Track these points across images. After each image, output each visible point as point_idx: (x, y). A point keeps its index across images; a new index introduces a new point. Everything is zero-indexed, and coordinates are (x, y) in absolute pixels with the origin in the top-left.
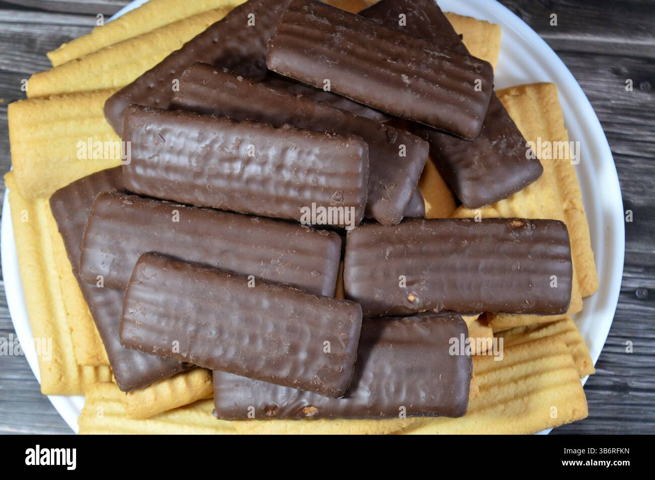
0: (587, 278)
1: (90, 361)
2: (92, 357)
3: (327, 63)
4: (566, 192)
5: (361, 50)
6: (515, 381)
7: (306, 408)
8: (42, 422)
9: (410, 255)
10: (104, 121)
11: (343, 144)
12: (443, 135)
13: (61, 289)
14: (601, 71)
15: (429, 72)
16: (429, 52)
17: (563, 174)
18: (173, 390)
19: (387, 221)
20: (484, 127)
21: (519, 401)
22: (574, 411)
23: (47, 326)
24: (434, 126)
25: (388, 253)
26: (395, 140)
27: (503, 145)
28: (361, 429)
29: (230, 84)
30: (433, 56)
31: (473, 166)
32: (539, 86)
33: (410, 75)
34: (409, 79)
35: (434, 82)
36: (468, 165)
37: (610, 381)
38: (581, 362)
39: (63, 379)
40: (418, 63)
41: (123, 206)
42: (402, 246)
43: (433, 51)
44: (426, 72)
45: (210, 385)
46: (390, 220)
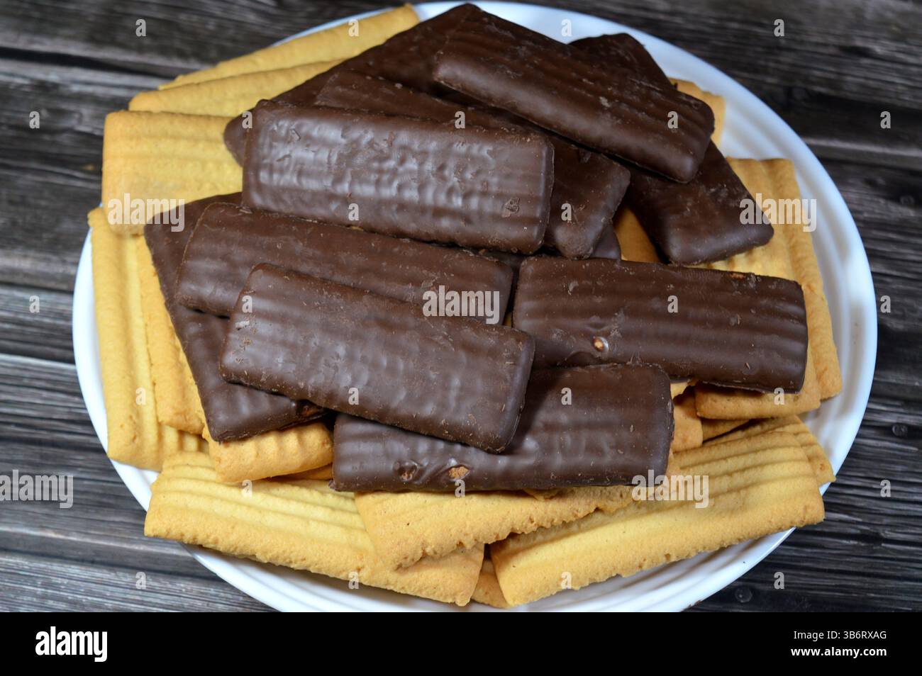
0: (827, 373)
1: (176, 419)
2: (177, 414)
3: (508, 74)
4: (803, 275)
5: (551, 67)
6: (729, 474)
7: (453, 469)
8: (99, 529)
9: (600, 292)
10: (223, 147)
11: (524, 139)
12: (648, 178)
13: (147, 337)
14: (851, 181)
15: (635, 99)
16: (635, 80)
17: (799, 255)
18: (281, 448)
19: (573, 250)
20: (701, 173)
21: (734, 495)
22: (806, 508)
23: (124, 377)
24: (638, 162)
25: (571, 288)
26: (587, 159)
27: (724, 194)
28: (524, 511)
29: (386, 90)
30: (640, 85)
31: (685, 214)
32: (770, 163)
33: (610, 98)
34: (608, 102)
35: (641, 110)
36: (679, 210)
37: (857, 529)
38: (818, 464)
39: (137, 441)
40: (620, 88)
41: (240, 214)
42: (590, 283)
43: (640, 80)
44: (631, 98)
45: (329, 449)
46: (576, 249)
